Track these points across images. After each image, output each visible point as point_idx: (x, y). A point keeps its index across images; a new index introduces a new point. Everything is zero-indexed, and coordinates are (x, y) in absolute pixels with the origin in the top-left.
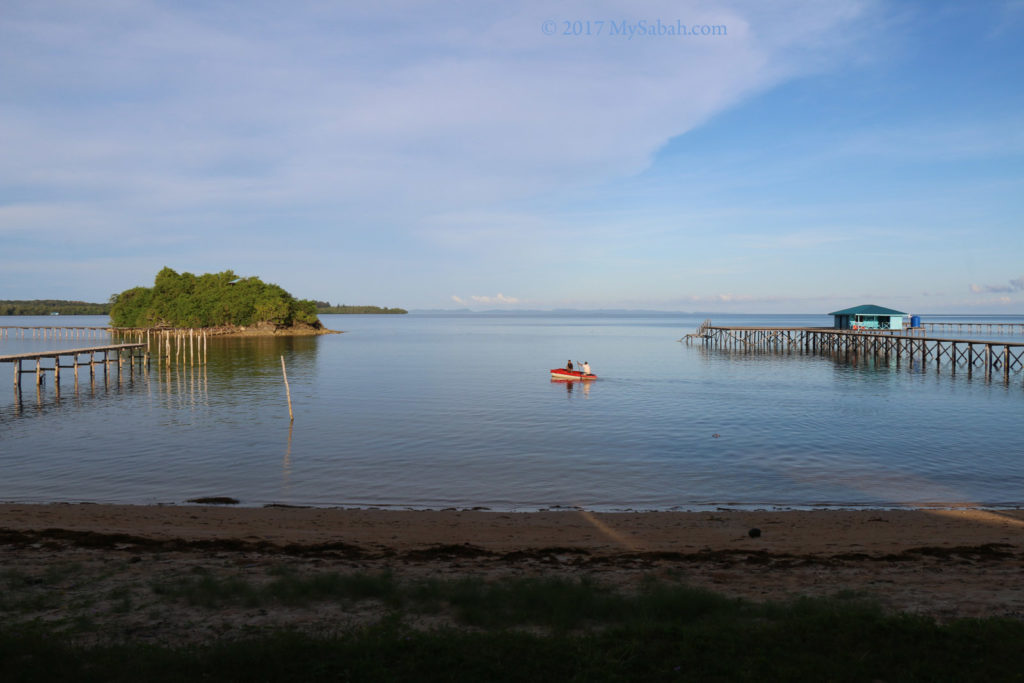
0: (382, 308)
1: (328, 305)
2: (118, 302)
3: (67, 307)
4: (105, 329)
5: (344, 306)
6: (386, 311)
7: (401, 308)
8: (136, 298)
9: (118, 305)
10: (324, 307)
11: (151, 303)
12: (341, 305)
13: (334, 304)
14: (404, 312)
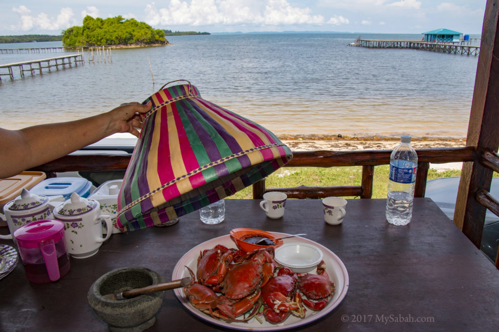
0: (198, 32)
1: (170, 31)
2: (65, 34)
3: (40, 38)
4: (61, 48)
5: (178, 32)
6: (199, 34)
7: (207, 32)
8: (75, 32)
9: (66, 36)
10: (169, 33)
11: (83, 34)
12: (177, 31)
13: (173, 31)
14: (209, 34)
